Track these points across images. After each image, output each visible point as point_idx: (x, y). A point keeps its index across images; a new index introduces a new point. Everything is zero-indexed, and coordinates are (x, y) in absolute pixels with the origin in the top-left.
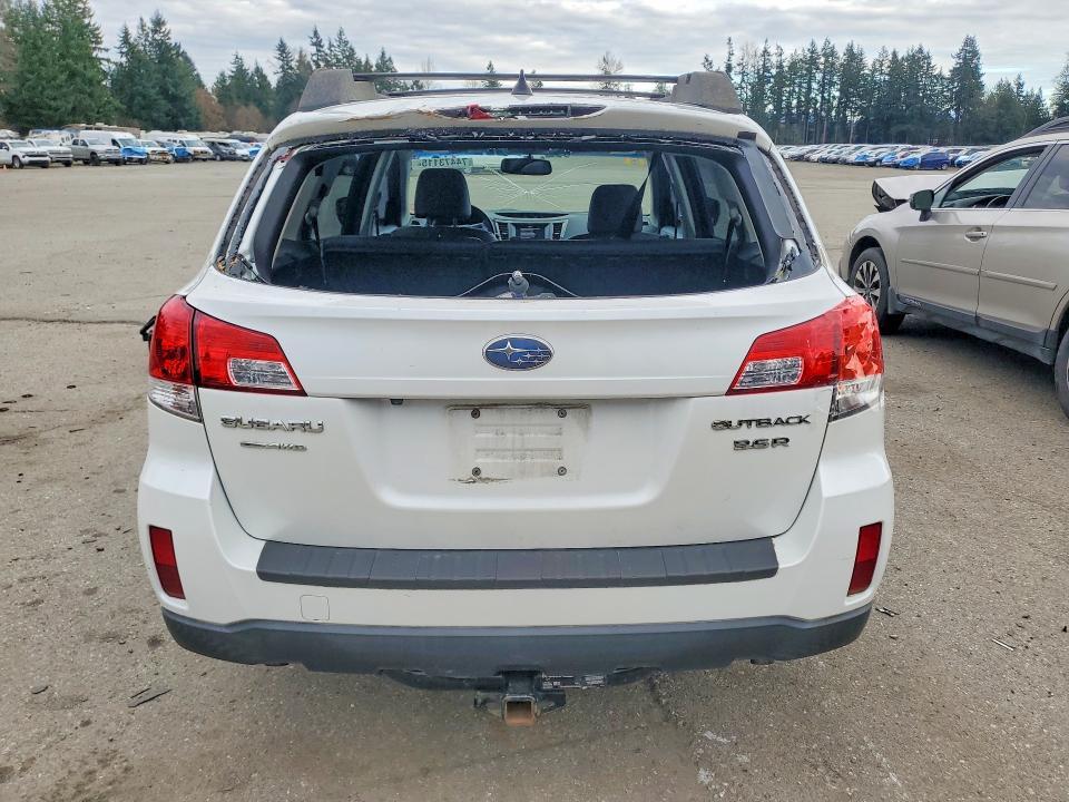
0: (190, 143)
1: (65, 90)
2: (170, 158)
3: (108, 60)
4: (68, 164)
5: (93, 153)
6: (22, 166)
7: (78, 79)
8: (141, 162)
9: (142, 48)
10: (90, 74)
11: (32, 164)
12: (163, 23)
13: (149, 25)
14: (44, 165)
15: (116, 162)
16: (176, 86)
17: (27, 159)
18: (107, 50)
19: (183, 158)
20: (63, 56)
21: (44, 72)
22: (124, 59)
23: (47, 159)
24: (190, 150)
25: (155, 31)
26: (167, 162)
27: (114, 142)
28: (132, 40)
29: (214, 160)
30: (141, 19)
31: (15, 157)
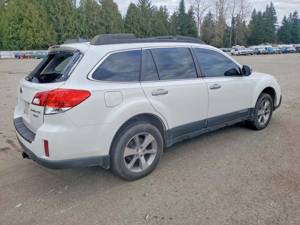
0: (289, 48)
1: (263, 35)
2: (281, 52)
3: (278, 26)
4: (252, 54)
5: (259, 51)
6: (240, 55)
7: (268, 32)
8: (272, 53)
9: (289, 21)
10: (272, 30)
11: (243, 55)
12: (297, 13)
13: (293, 14)
14: (245, 55)
15: (265, 54)
16: (296, 31)
17: (242, 53)
18: (278, 23)
19: (286, 52)
20: (265, 26)
21: (259, 30)
22: (283, 25)
23: (247, 53)
24: (288, 50)
25: (294, 16)
26: (280, 53)
27: (266, 48)
28: (286, 19)
29: (296, 52)
30: (291, 13)
31: (239, 53)
